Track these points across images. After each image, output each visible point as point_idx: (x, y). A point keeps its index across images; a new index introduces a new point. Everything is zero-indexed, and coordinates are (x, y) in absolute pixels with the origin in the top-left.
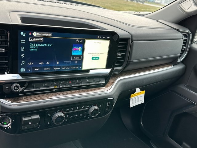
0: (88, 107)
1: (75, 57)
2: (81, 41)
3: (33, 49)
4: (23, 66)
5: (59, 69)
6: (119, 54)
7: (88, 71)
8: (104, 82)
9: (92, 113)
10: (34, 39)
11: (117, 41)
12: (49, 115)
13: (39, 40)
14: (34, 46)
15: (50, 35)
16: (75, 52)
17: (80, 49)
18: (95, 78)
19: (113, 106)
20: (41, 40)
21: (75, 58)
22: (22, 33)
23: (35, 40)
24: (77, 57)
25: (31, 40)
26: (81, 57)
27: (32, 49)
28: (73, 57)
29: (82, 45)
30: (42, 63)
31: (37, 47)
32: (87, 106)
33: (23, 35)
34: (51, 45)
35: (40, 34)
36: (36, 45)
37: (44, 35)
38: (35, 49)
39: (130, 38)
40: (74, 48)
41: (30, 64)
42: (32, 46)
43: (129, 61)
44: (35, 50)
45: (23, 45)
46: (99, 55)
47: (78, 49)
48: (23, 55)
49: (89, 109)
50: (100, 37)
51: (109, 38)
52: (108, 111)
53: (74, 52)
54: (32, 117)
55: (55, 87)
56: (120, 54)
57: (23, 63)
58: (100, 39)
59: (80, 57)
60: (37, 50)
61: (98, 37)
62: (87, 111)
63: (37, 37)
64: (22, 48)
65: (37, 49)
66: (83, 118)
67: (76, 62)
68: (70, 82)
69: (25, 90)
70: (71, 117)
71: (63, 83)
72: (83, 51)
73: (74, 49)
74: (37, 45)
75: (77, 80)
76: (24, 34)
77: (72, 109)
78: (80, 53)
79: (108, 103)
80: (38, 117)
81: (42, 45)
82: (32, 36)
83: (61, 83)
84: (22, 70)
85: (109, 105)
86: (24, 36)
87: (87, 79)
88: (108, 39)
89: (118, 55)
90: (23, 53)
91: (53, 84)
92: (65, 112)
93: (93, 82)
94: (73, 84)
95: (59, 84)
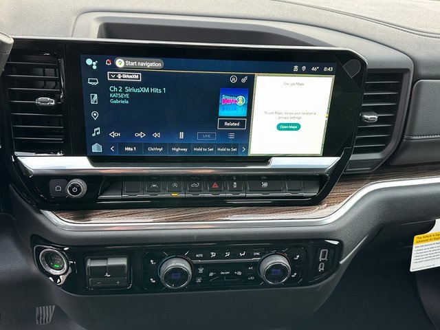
0: (257, 256)
1: (228, 121)
2: (244, 80)
3: (119, 99)
4: (97, 140)
5: (185, 150)
6: (369, 117)
7: (265, 159)
8: (314, 193)
9: (269, 272)
10: (119, 76)
11: (359, 78)
12: (152, 261)
13: (131, 77)
14: (121, 93)
15: (159, 65)
16: (227, 109)
17: (241, 100)
18: (287, 180)
19: (341, 262)
20: (135, 77)
21: (226, 124)
22: (89, 62)
23: (122, 78)
24: (232, 121)
25: (111, 77)
26: (245, 123)
27: (115, 99)
28: (222, 123)
29: (248, 90)
30: (141, 135)
31: (127, 95)
32: (255, 254)
33: (92, 65)
34: (163, 91)
35: (132, 64)
36: (124, 90)
37: (142, 64)
38: (123, 99)
39: (407, 70)
40: (224, 97)
41: (114, 134)
42: (115, 92)
43: (405, 137)
44: (123, 102)
45: (94, 89)
46: (299, 118)
47: (236, 101)
48: (95, 115)
49: (261, 261)
50: (300, 69)
51: (331, 69)
53: (223, 109)
54: (109, 260)
55: (174, 195)
56: (371, 117)
57: (96, 132)
58: (300, 72)
59: (242, 123)
60: (127, 102)
61: (296, 67)
62: (257, 265)
63: (126, 70)
64: (93, 96)
65: (127, 99)
66: (244, 282)
67: (232, 136)
68: (215, 186)
69: (101, 195)
70: (211, 274)
71: (196, 185)
72: (250, 106)
73: (224, 101)
74: (128, 90)
75: (235, 181)
76: (94, 63)
77: (213, 254)
78: (242, 112)
79: (324, 253)
80: (123, 262)
81: (138, 91)
82: (114, 68)
83: (190, 187)
84: (96, 148)
85: (326, 259)
86: (95, 67)
87: (265, 180)
88: (328, 73)
89: (367, 119)
90: (94, 108)
91: (170, 186)
92: (194, 261)
93: (280, 190)
94: (221, 191)
95: (185, 189)
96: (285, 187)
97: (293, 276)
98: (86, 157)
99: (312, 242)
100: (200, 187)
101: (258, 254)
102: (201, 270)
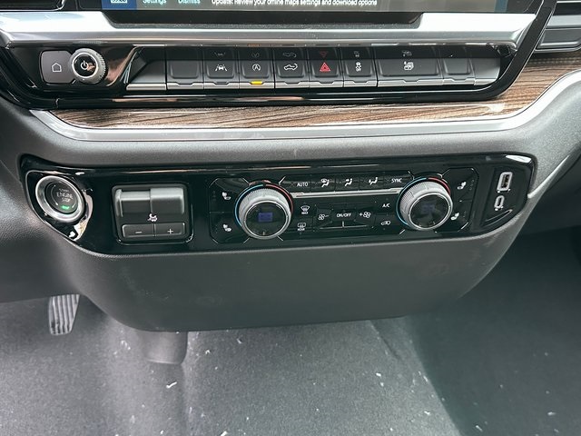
0: (397, 185)
8: (492, 77)
12: (224, 194)
18: (447, 57)
19: (530, 196)
32: (394, 181)
49: (403, 193)
52: (503, 217)
54: (153, 191)
55: (257, 83)
62: (397, 200)
66: (376, 232)
68: (325, 68)
69: (130, 82)
70: (322, 217)
71: (293, 67)
75: (358, 60)
77: (325, 182)
79: (506, 179)
80: (177, 194)
83: (282, 70)
85: (507, 189)
87: (408, 58)
91: (249, 70)
92: (295, 195)
93: (436, 75)
94: (336, 76)
95: (274, 74)
96: (443, 70)
97: (453, 218)
98: (100, 13)
99: (488, 159)
100: (299, 70)
101: (399, 180)
102: (305, 210)
